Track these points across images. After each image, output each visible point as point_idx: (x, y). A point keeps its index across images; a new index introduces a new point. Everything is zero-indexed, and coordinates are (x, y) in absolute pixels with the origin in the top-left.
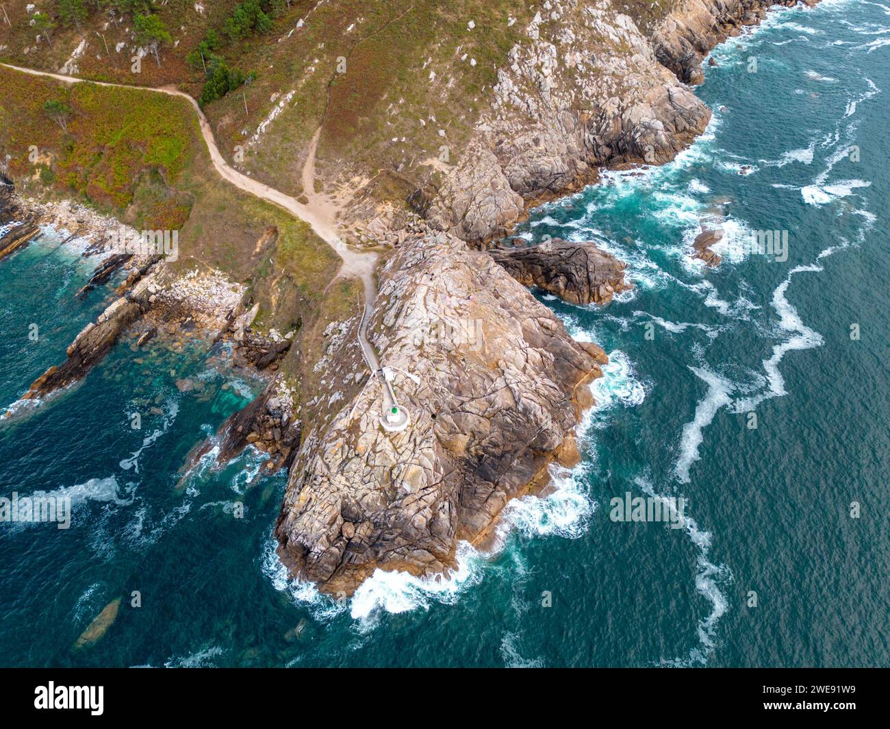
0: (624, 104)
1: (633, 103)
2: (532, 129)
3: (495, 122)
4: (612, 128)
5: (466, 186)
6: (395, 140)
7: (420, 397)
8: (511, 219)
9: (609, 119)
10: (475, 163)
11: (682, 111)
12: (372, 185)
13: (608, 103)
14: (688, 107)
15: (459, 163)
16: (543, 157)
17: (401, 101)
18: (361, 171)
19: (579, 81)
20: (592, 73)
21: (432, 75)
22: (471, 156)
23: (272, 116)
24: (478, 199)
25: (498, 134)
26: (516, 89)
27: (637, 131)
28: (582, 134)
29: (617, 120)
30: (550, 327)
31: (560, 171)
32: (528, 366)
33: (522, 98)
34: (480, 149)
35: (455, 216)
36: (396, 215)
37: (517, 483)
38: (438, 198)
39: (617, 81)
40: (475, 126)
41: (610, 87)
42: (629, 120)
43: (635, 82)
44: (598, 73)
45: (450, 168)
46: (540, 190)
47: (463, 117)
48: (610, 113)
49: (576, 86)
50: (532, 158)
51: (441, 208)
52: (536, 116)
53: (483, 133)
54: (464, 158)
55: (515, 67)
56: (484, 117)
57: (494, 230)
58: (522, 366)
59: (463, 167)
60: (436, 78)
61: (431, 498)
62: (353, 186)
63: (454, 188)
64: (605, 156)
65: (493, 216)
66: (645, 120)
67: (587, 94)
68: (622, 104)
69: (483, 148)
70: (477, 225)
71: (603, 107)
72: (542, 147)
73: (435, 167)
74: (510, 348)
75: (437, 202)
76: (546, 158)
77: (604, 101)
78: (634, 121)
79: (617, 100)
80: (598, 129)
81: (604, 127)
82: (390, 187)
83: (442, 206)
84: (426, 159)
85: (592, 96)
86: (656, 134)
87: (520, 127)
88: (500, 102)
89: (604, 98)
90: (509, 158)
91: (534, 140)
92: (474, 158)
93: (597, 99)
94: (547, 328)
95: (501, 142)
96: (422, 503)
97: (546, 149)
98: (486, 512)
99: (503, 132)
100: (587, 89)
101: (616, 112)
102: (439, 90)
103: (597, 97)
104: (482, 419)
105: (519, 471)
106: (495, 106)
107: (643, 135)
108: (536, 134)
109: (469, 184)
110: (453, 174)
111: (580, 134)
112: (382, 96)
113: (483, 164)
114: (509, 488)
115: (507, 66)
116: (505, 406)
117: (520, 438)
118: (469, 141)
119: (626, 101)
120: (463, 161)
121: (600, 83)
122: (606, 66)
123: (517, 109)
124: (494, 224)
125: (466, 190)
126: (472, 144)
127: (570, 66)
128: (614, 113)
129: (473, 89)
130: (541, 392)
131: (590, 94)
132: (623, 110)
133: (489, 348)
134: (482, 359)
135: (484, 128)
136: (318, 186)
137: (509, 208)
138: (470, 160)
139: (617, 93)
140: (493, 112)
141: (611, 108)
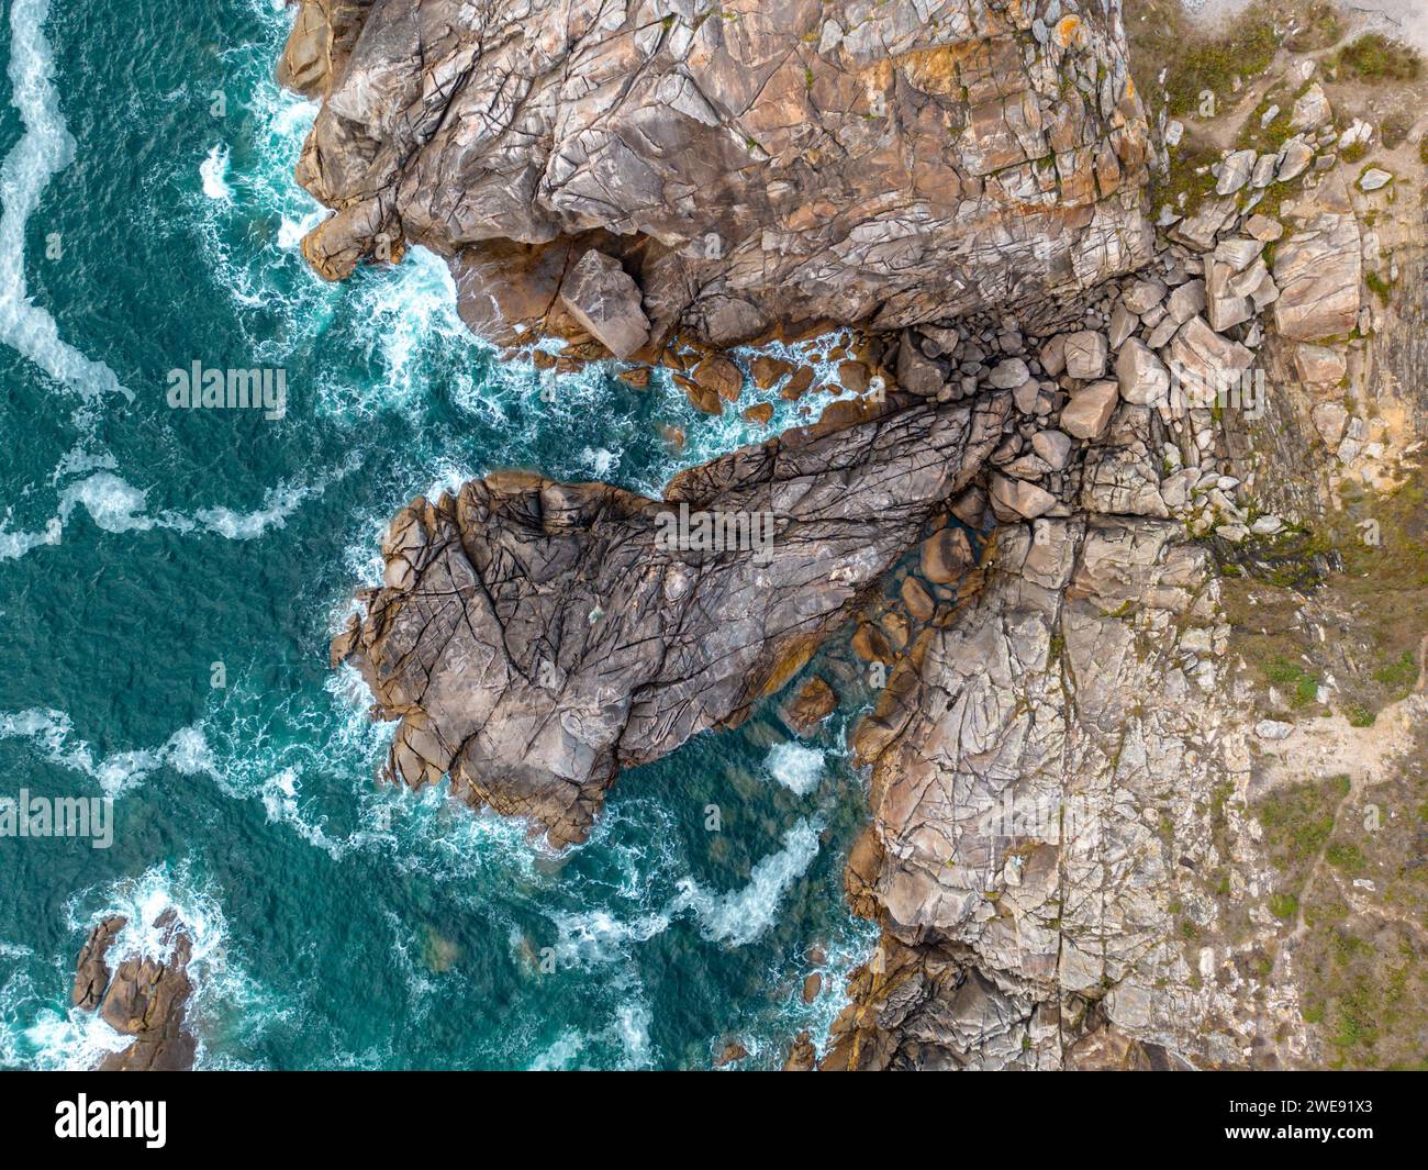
10: (1187, 892)
15: (1256, 829)
22: (1236, 923)
34: (1225, 1003)
36: (1317, 453)
38: (1206, 607)
45: (1276, 775)
54: (1257, 882)
59: (1220, 821)
63: (1178, 684)
69: (1216, 1021)
75: (1196, 593)
83: (1165, 597)
92: (1209, 916)
109: (1134, 754)
110: (1238, 761)
113: (1150, 909)
120: (1244, 853)
125: (1125, 730)
138: (1219, 889)
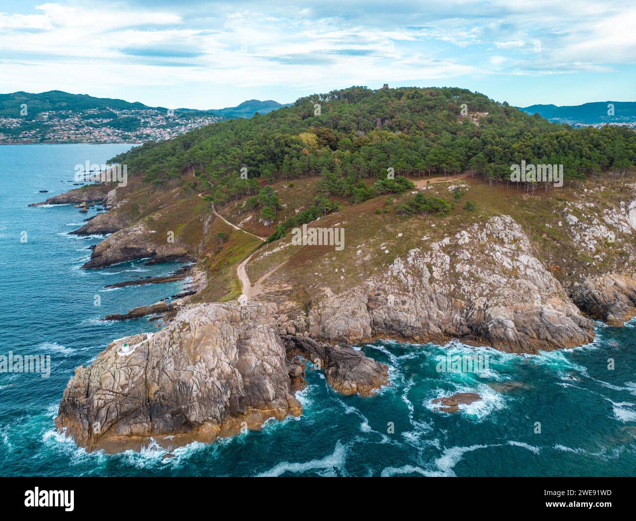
0: (489, 304)
1: (496, 305)
2: (404, 295)
3: (380, 283)
4: (475, 315)
5: (335, 306)
6: (316, 274)
7: (153, 354)
8: (355, 336)
9: (475, 310)
10: (350, 297)
11: (549, 326)
12: (291, 291)
13: (478, 300)
14: (557, 325)
15: (340, 294)
16: (403, 313)
17: (334, 259)
18: (290, 282)
19: (461, 281)
20: (473, 279)
21: (359, 252)
22: (350, 293)
23: (275, 251)
24: (337, 315)
25: (379, 289)
26: (404, 271)
27: (491, 323)
28: (453, 314)
29: (481, 312)
30: (267, 370)
31: (412, 325)
32: (216, 370)
33: (405, 277)
34: (359, 292)
35: (321, 320)
37: (161, 428)
38: (316, 307)
39: (491, 288)
40: (365, 281)
41: (483, 291)
42: (490, 315)
43: (506, 293)
44: (478, 280)
45: (333, 295)
46: (393, 332)
47: (362, 275)
48: (477, 306)
49: (457, 283)
50: (396, 310)
51: (315, 313)
52: (411, 288)
53: (368, 287)
54: (345, 293)
55: (410, 259)
56: (373, 278)
57: (340, 337)
58: (211, 367)
59: (341, 297)
60: (361, 254)
61: (109, 397)
62: (281, 287)
63: (327, 305)
64: (462, 332)
65: (342, 328)
66: (501, 318)
67: (464, 290)
68: (487, 303)
69: (361, 293)
70: (330, 329)
71: (473, 301)
72: (406, 307)
73: (326, 292)
74: (212, 354)
75: (315, 309)
76: (404, 314)
77: (474, 298)
78: (493, 316)
79: (484, 299)
80: (467, 315)
81: (470, 314)
82: (301, 295)
83: (317, 312)
84: (324, 287)
85: (467, 292)
86: (506, 330)
87: (396, 291)
88: (389, 274)
89: (475, 296)
90: (380, 306)
91: (402, 301)
92: (351, 295)
93: (470, 295)
94: (265, 370)
95: (379, 295)
96: (103, 397)
97: (408, 309)
98: (131, 428)
99: (384, 290)
100: (465, 287)
101: (482, 307)
102: (358, 259)
103: (470, 294)
104: (170, 381)
105: (166, 421)
106: (385, 276)
107: (495, 327)
108: (405, 298)
109: (337, 306)
110: (333, 298)
111: (451, 314)
112: (325, 254)
114: (156, 427)
115: (404, 257)
116: (184, 381)
117: (177, 403)
118: (355, 286)
119: (491, 301)
120: (343, 294)
121: (476, 286)
122: (487, 278)
123: (400, 282)
124: (341, 333)
125: (334, 308)
126: (355, 288)
127: (459, 271)
128: (479, 307)
129: (378, 264)
130: (208, 385)
131: (466, 291)
132: (487, 307)
133: (200, 348)
134: (192, 351)
135: (371, 284)
136: (264, 282)
137: (355, 328)
138: (348, 295)
139: (486, 296)
140: (383, 278)
141: (479, 303)
